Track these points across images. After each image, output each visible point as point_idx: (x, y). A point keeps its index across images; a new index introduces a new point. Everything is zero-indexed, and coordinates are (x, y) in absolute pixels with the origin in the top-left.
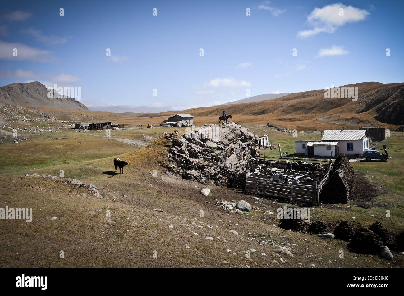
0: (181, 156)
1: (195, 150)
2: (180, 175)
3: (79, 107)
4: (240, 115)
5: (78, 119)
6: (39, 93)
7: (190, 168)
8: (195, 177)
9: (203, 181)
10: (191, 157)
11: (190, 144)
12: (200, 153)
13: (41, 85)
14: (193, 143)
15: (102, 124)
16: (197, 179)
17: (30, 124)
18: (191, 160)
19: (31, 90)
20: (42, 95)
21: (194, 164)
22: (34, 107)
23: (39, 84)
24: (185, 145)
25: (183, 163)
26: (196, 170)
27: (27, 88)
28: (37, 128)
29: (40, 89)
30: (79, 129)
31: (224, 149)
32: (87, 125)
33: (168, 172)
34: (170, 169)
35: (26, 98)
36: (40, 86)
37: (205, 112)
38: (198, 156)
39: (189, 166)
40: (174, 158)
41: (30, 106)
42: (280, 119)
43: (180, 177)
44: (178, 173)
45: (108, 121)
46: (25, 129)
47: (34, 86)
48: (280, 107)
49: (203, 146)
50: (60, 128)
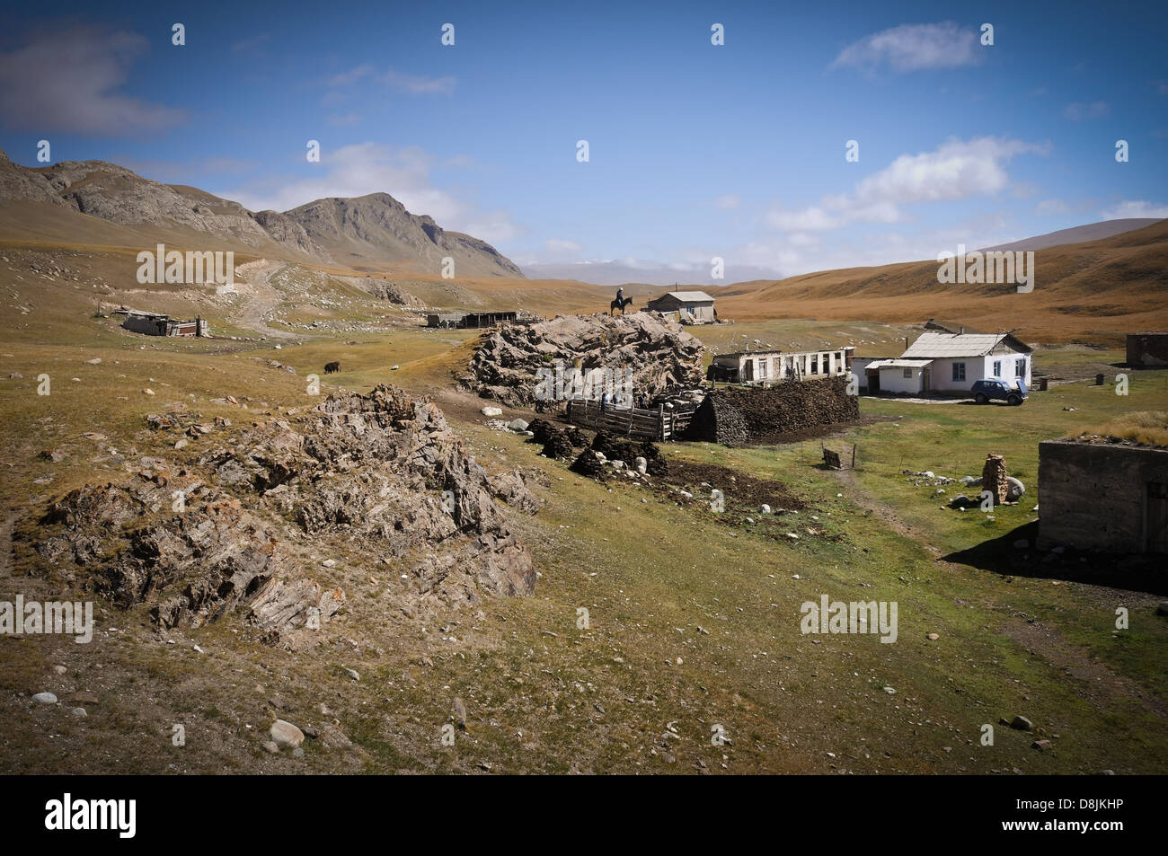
0: (488, 363)
1: (512, 356)
2: (477, 392)
3: (496, 268)
4: (947, 296)
5: (479, 303)
6: (387, 226)
7: (496, 384)
8: (499, 396)
9: (511, 402)
10: (503, 365)
11: (508, 346)
12: (520, 360)
13: (393, 203)
14: (514, 345)
15: (492, 315)
16: (501, 398)
17: (328, 314)
18: (501, 370)
19: (364, 219)
20: (395, 232)
21: (502, 376)
22: (371, 266)
23: (385, 200)
24: (499, 347)
25: (486, 373)
26: (506, 385)
27: (356, 212)
28: (343, 323)
29: (389, 213)
30: (438, 327)
31: (569, 356)
32: (457, 316)
33: (459, 387)
34: (464, 383)
35: (351, 240)
36: (390, 206)
37: (842, 284)
38: (517, 365)
39: (495, 379)
40: (475, 367)
41: (363, 265)
42: (1060, 309)
43: (476, 395)
44: (475, 388)
45: (511, 310)
46: (314, 326)
47: (374, 207)
48: (1080, 268)
49: (530, 350)
50: (393, 325)
